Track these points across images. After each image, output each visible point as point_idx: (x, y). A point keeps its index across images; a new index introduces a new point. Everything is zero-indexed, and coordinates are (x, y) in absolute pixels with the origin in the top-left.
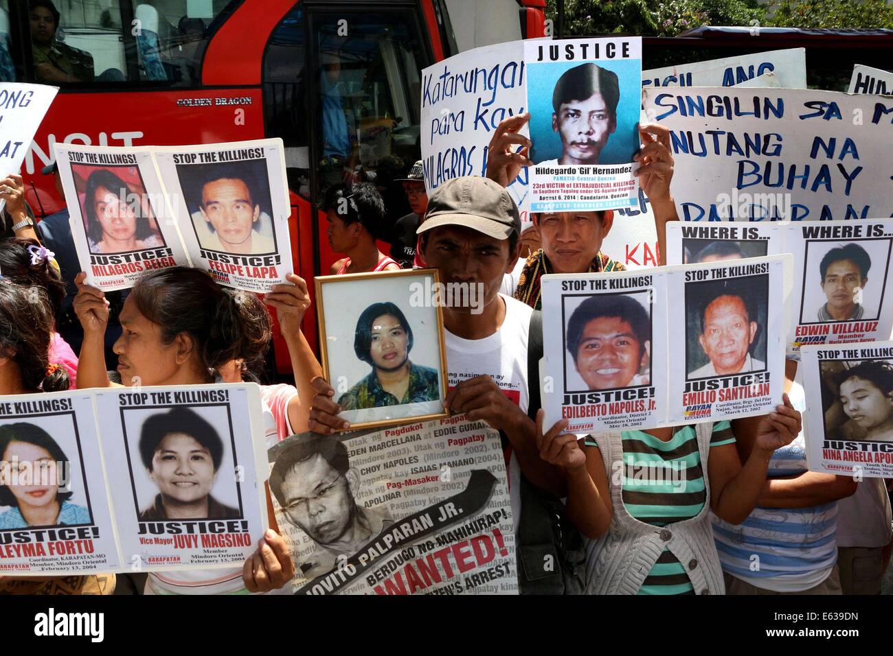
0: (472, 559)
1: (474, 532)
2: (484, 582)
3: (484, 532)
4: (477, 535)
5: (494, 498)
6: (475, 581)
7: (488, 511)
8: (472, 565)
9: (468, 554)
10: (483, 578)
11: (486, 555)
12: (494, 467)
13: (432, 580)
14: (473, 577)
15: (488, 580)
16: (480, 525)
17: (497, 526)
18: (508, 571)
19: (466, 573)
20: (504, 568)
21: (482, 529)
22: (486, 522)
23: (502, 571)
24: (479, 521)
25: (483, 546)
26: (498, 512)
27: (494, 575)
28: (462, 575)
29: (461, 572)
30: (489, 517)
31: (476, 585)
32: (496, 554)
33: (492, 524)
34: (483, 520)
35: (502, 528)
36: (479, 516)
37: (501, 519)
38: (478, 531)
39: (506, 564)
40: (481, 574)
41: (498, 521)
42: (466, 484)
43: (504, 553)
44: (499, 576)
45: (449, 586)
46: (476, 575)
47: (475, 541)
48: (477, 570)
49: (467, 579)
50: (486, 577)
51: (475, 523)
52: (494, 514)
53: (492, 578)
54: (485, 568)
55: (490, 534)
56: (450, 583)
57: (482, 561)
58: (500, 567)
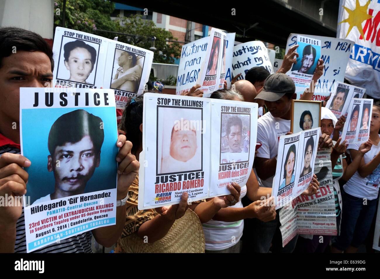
0: (320, 194)
1: (321, 186)
2: (324, 201)
3: (324, 186)
4: (322, 186)
5: (328, 176)
6: (321, 201)
7: (326, 179)
8: (320, 196)
9: (319, 192)
10: (324, 200)
11: (324, 193)
12: (329, 166)
13: (305, 200)
14: (320, 199)
15: (325, 201)
16: (323, 183)
17: (328, 184)
18: (332, 198)
19: (318, 198)
20: (330, 197)
21: (323, 185)
22: (325, 183)
23: (330, 198)
24: (322, 182)
25: (323, 190)
26: (328, 180)
27: (327, 199)
28: (317, 199)
29: (317, 198)
30: (326, 181)
31: (321, 202)
32: (328, 193)
33: (326, 184)
34: (324, 182)
35: (329, 185)
36: (323, 181)
37: (329, 182)
38: (322, 185)
39: (331, 196)
40: (323, 199)
41: (328, 183)
42: (319, 171)
43: (330, 192)
44: (329, 199)
45: (311, 202)
46: (321, 199)
47: (321, 188)
48: (322, 197)
49: (318, 200)
50: (325, 199)
51: (321, 183)
52: (327, 180)
53: (327, 200)
54: (324, 197)
55: (326, 186)
56: (312, 201)
57: (323, 195)
58: (329, 197)
